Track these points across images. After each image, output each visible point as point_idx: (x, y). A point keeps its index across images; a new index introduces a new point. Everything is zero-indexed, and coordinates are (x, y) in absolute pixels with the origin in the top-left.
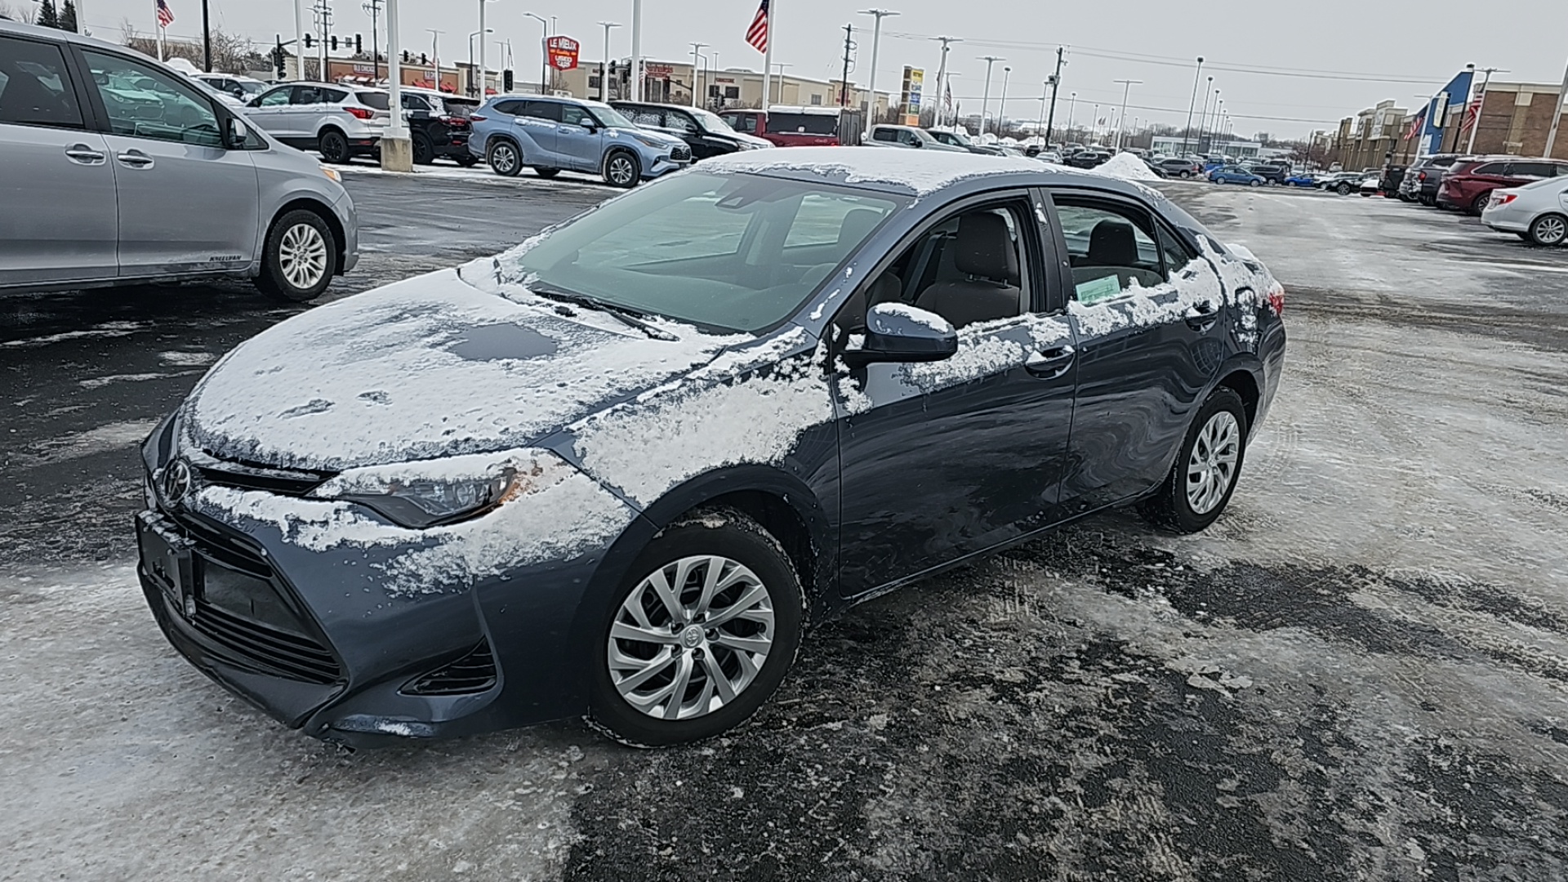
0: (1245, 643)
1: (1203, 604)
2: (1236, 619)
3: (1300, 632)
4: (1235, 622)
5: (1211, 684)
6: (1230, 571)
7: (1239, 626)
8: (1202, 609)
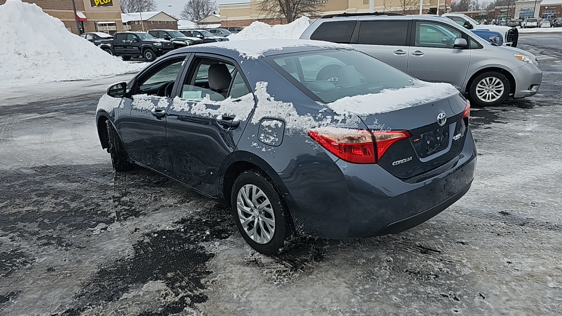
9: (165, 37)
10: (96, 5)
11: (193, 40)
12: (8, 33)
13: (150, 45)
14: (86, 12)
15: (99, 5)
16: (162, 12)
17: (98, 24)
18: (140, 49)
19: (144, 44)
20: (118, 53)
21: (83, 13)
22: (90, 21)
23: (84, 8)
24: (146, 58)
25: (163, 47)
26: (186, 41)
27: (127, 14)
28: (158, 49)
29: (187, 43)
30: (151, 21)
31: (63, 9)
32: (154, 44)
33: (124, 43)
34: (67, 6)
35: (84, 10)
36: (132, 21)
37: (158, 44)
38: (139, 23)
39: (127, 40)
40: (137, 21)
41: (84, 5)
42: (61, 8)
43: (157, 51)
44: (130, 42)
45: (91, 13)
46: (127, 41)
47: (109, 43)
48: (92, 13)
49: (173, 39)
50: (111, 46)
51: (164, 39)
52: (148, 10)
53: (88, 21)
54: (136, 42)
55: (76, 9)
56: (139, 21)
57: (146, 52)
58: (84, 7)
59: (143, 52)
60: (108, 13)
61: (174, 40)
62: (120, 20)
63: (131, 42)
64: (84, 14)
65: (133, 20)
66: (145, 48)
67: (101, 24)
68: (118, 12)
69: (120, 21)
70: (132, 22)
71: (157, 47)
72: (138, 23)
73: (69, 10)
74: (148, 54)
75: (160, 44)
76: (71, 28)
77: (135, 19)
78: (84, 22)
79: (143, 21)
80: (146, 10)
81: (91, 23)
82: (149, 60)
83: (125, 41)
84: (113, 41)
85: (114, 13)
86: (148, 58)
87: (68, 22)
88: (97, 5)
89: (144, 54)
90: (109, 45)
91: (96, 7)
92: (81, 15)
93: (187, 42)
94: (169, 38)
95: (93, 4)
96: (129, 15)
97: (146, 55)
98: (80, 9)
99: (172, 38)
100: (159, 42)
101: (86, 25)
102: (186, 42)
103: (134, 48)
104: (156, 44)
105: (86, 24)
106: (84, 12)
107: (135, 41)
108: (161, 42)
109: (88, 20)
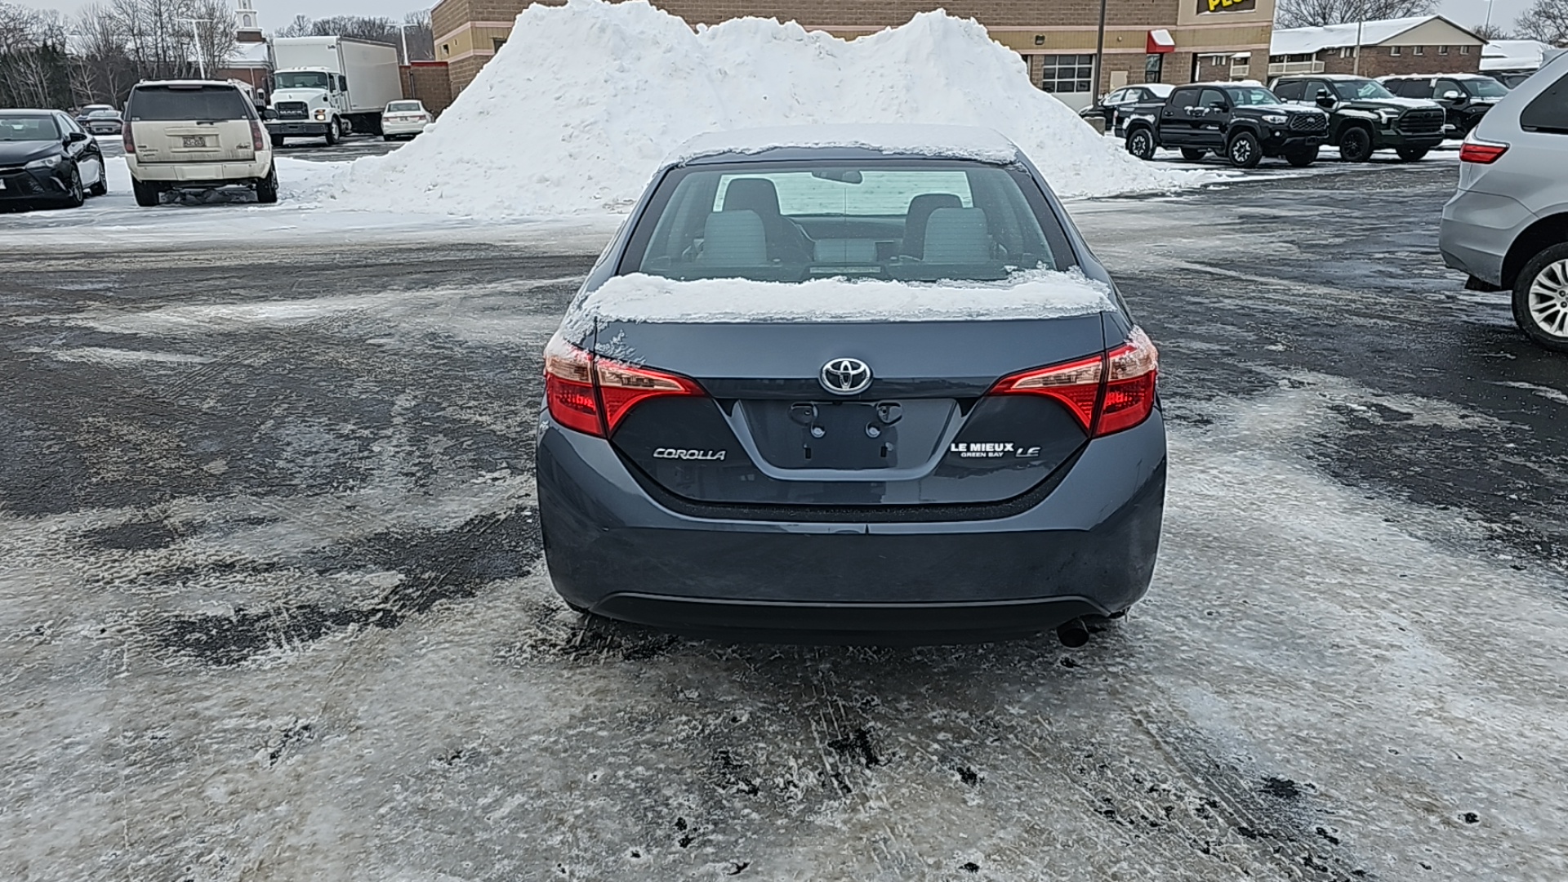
0: (485, 503)
1: (530, 521)
2: (499, 520)
3: (445, 527)
4: (499, 517)
5: (496, 475)
6: (525, 562)
7: (494, 514)
8: (529, 517)
9: (1319, 97)
10: (1208, 9)
11: (1405, 108)
12: (892, 87)
13: (1253, 120)
14: (1179, 28)
15: (1219, 7)
16: (1439, 18)
17: (1235, 59)
18: (1223, 128)
19: (1237, 117)
20: (1167, 142)
21: (1169, 31)
22: (1181, 53)
23: (1177, 19)
24: (1234, 156)
25: (1288, 127)
26: (1381, 112)
27: (1325, 29)
28: (1273, 133)
29: (1380, 117)
30: (1390, 47)
31: (1122, 22)
32: (1264, 117)
33: (1188, 113)
34: (1136, 14)
35: (1175, 24)
36: (1333, 49)
37: (1277, 117)
38: (1351, 53)
39: (1198, 106)
40: (1347, 48)
41: (1177, 10)
42: (1119, 22)
43: (1267, 139)
44: (1202, 111)
45: (1190, 30)
46: (1196, 109)
47: (1150, 114)
48: (1194, 31)
49: (1342, 104)
50: (1154, 122)
51: (1314, 103)
52: (1409, 10)
53: (1176, 53)
54: (1218, 112)
55: (1105, 21)
56: (1352, 48)
57: (1238, 140)
58: (1177, 14)
59: (1230, 140)
60: (1235, 28)
61: (1345, 108)
62: (1263, 46)
63: (1207, 110)
64: (1172, 35)
65: (1336, 46)
66: (1239, 128)
67: (1242, 59)
68: (1265, 24)
69: (1262, 50)
70: (1330, 52)
71: (1270, 126)
72: (1348, 54)
73: (1136, 24)
74: (1242, 146)
75: (1284, 119)
76: (1130, 73)
77: (1344, 42)
78: (1165, 56)
79: (1362, 47)
80: (1400, 13)
81: (1183, 58)
82: (1241, 162)
83: (1190, 108)
84: (1163, 107)
85: (1253, 27)
86: (1240, 156)
87: (1126, 57)
88: (1212, 8)
89: (1232, 143)
90: (1150, 118)
91: (1208, 12)
92: (1162, 37)
93: (1383, 114)
94: (1332, 100)
95: (1202, 6)
96: (1331, 30)
97: (1236, 148)
98: (1166, 21)
99: (1340, 99)
100: (1282, 112)
101: (1168, 63)
102: (1378, 114)
103: (1210, 127)
104: (1269, 118)
105: (1170, 60)
106: (1173, 28)
107: (1216, 109)
108: (1288, 113)
109: (1176, 50)
